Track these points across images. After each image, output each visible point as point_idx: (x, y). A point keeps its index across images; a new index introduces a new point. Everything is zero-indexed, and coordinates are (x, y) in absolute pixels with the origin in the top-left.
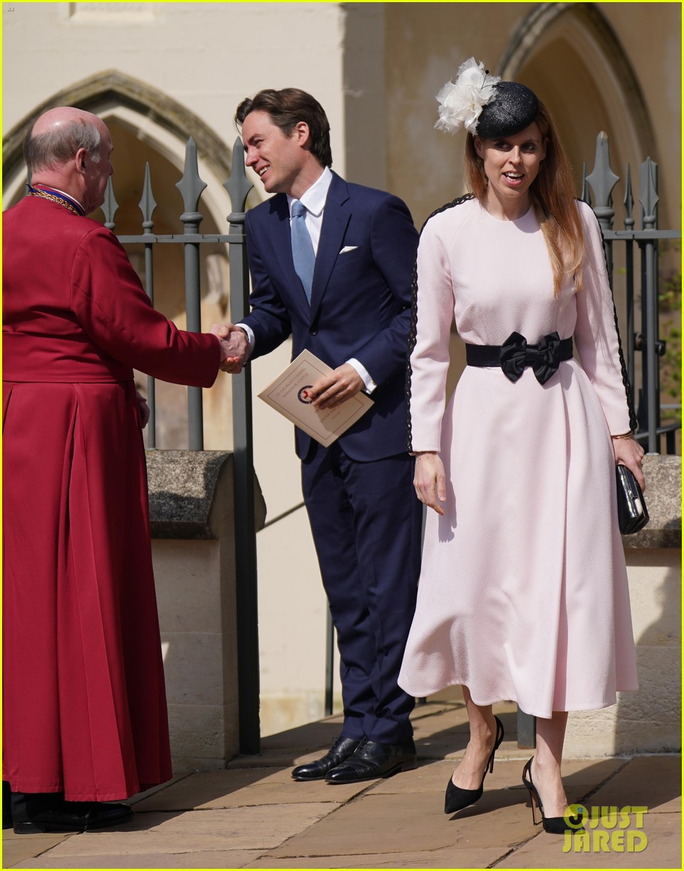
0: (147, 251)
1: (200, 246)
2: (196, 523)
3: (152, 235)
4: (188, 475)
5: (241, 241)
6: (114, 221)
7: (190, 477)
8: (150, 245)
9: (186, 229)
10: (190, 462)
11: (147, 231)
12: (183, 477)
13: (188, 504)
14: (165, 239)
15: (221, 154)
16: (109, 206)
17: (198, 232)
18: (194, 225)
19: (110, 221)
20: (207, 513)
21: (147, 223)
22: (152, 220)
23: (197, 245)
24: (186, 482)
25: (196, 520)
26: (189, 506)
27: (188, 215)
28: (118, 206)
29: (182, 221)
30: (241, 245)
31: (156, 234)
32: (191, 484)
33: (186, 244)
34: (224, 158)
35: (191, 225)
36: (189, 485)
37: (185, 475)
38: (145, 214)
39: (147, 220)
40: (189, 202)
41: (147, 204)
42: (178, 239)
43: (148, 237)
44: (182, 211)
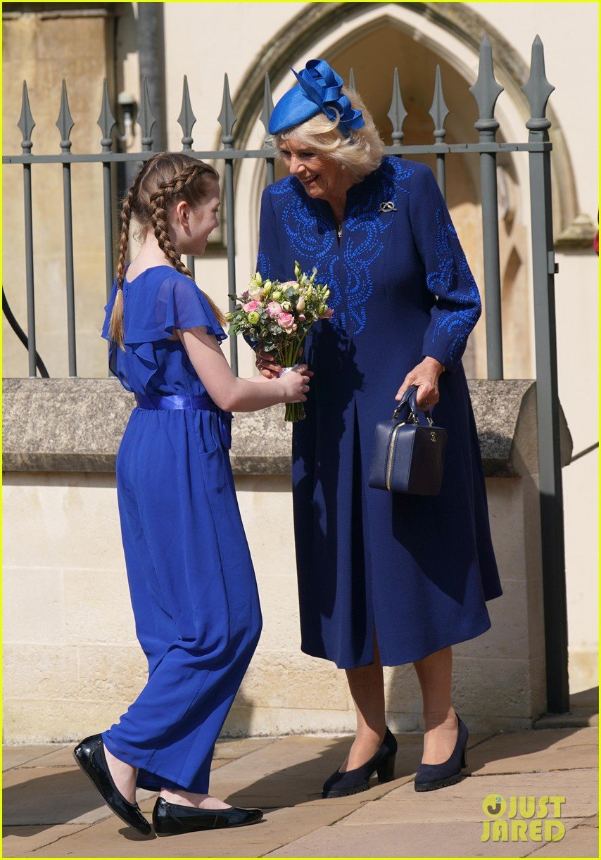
0: (440, 161)
1: (497, 155)
2: (497, 460)
3: (444, 144)
4: (487, 407)
5: (542, 149)
6: (403, 130)
7: (489, 408)
8: (441, 156)
9: (481, 138)
10: (489, 392)
11: (438, 140)
12: (482, 409)
13: (488, 438)
14: (457, 148)
15: (505, 55)
16: (397, 114)
17: (494, 141)
18: (490, 133)
19: (398, 131)
20: (509, 448)
21: (439, 132)
22: (444, 128)
23: (493, 155)
24: (485, 414)
25: (496, 456)
26: (489, 441)
27: (484, 123)
28: (407, 114)
29: (477, 129)
30: (542, 154)
31: (449, 143)
32: (491, 416)
33: (481, 153)
34: (509, 60)
35: (486, 132)
36: (488, 417)
37: (484, 407)
38: (436, 122)
39: (439, 129)
40: (483, 109)
41: (438, 111)
42: (472, 148)
43: (440, 146)
44: (477, 118)
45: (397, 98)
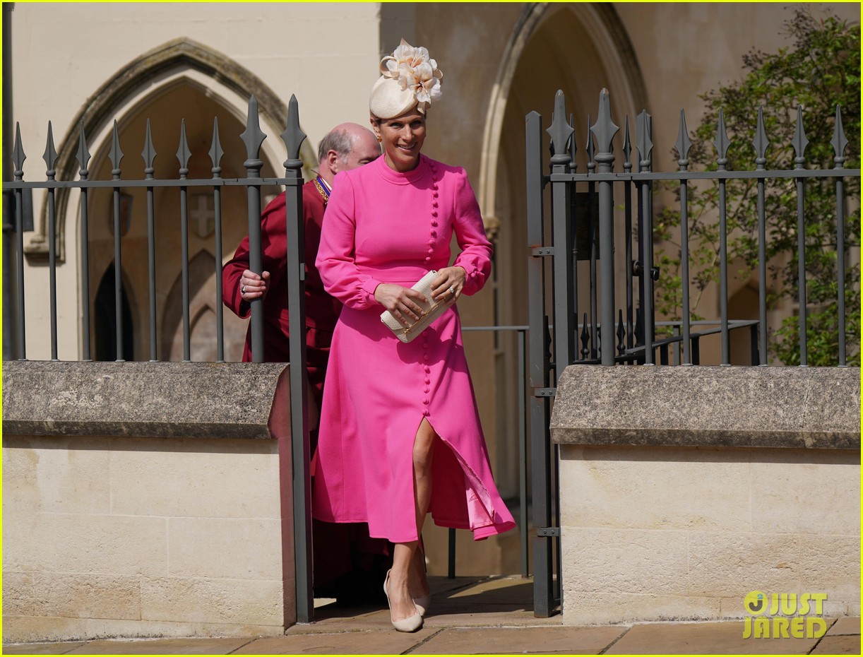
0: (216, 192)
1: (261, 188)
2: (258, 425)
3: (220, 178)
4: (251, 384)
5: (296, 183)
6: (188, 167)
7: (253, 385)
8: (218, 188)
9: (248, 173)
10: (253, 373)
11: (215, 175)
12: (247, 385)
13: (252, 408)
14: (231, 182)
15: (277, 109)
16: (184, 154)
17: (259, 177)
18: (255, 170)
19: (184, 167)
20: (268, 416)
21: (215, 169)
22: (220, 166)
23: (258, 187)
24: (249, 389)
25: (258, 422)
26: (253, 410)
27: (251, 162)
28: (191, 155)
29: (246, 167)
30: (296, 187)
31: (223, 178)
32: (254, 391)
33: (249, 186)
34: (279, 113)
35: (253, 170)
36: (252, 392)
37: (249, 384)
38: (214, 161)
39: (216, 167)
40: (251, 151)
41: (216, 152)
42: (241, 182)
43: (216, 180)
44: (246, 158)
45: (184, 142)
